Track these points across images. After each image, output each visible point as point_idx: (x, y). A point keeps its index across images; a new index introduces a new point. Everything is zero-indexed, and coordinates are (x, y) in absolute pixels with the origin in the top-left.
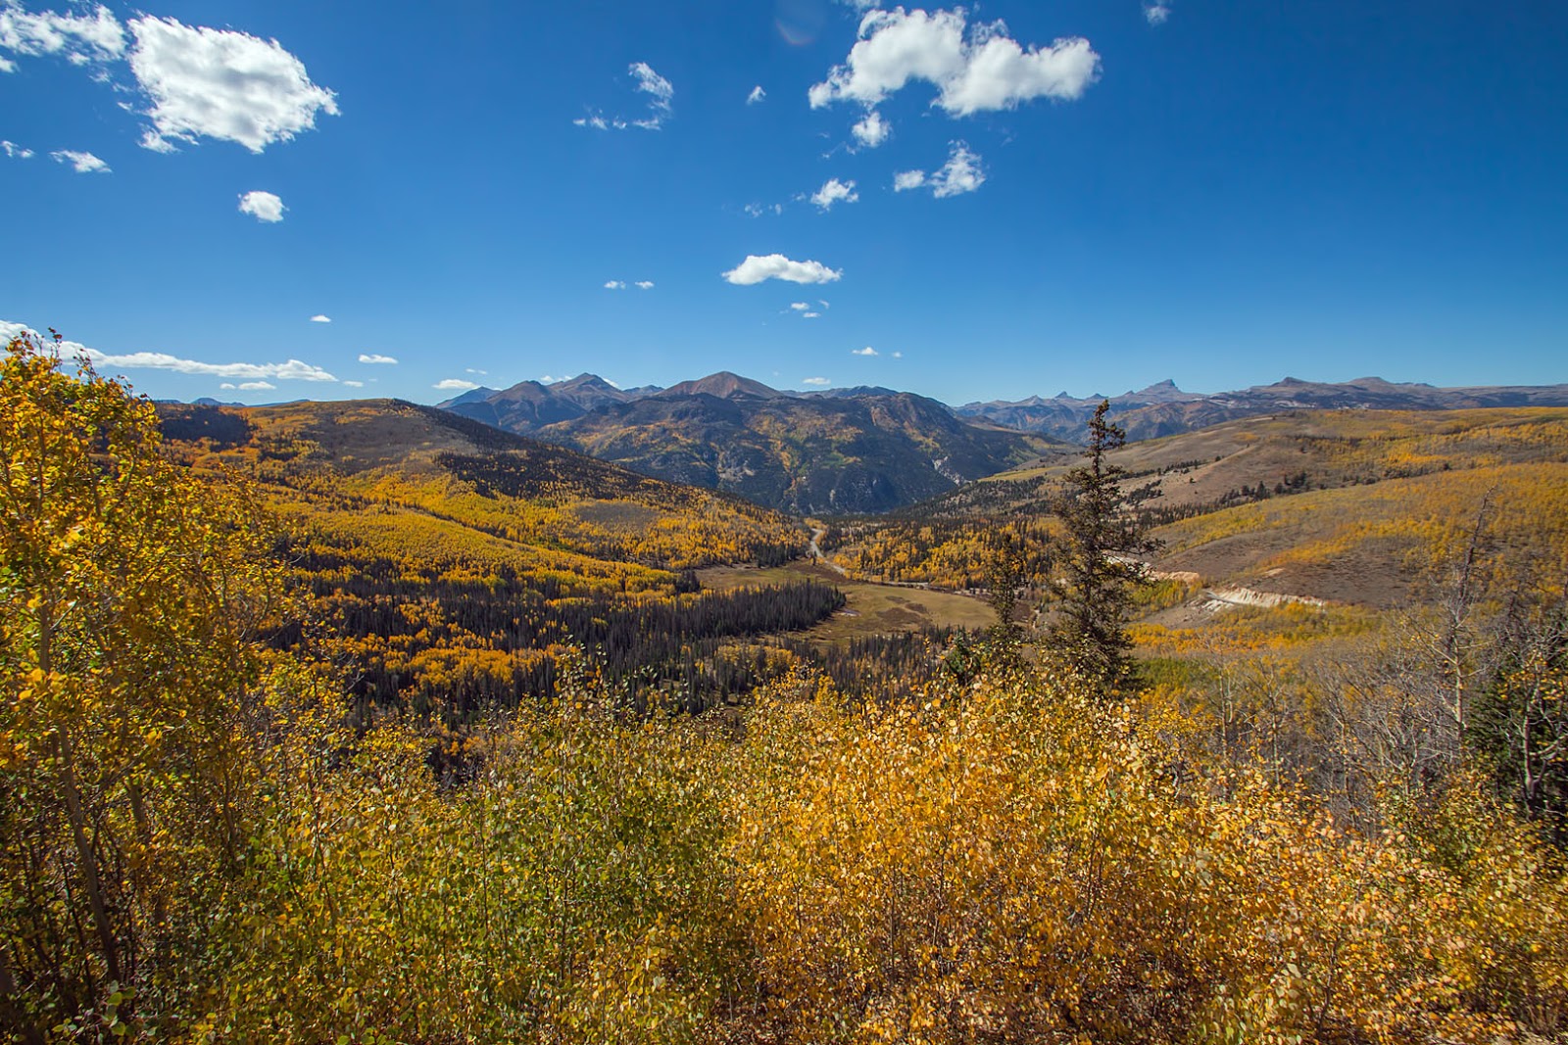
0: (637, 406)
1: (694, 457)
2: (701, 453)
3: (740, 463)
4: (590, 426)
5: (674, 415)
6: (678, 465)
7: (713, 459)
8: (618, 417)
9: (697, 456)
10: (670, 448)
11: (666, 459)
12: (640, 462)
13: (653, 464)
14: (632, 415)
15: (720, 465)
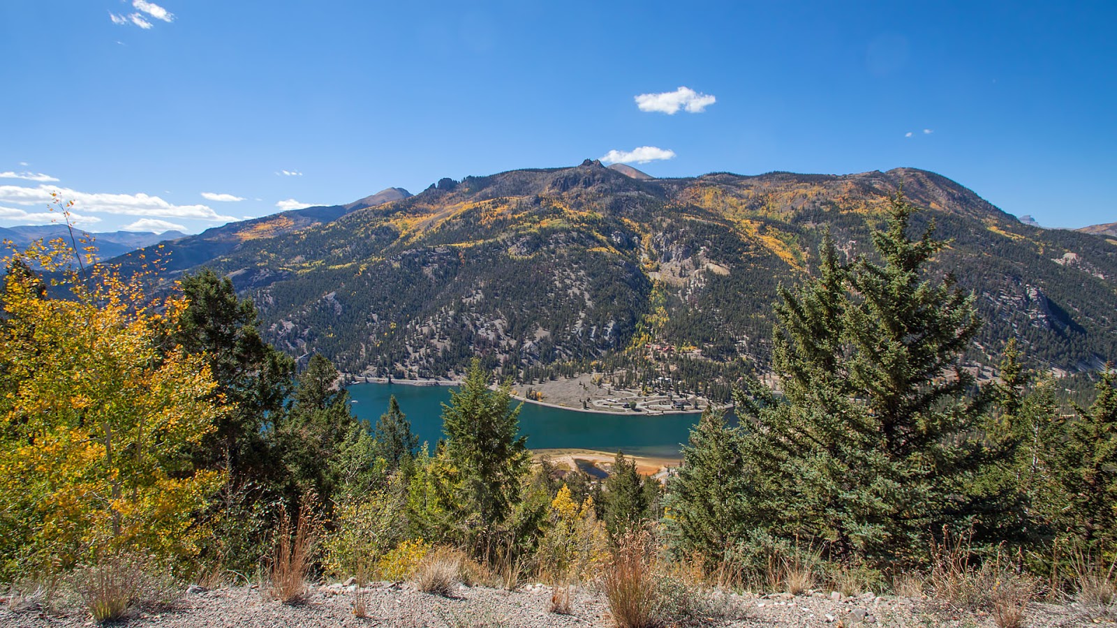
0: (499, 179)
1: (593, 238)
2: (607, 231)
3: (690, 250)
4: (425, 206)
5: (554, 185)
6: (563, 251)
7: (629, 244)
8: (469, 193)
9: (600, 237)
10: (546, 223)
11: (537, 242)
12: (485, 248)
13: (512, 250)
14: (488, 190)
15: (645, 257)
